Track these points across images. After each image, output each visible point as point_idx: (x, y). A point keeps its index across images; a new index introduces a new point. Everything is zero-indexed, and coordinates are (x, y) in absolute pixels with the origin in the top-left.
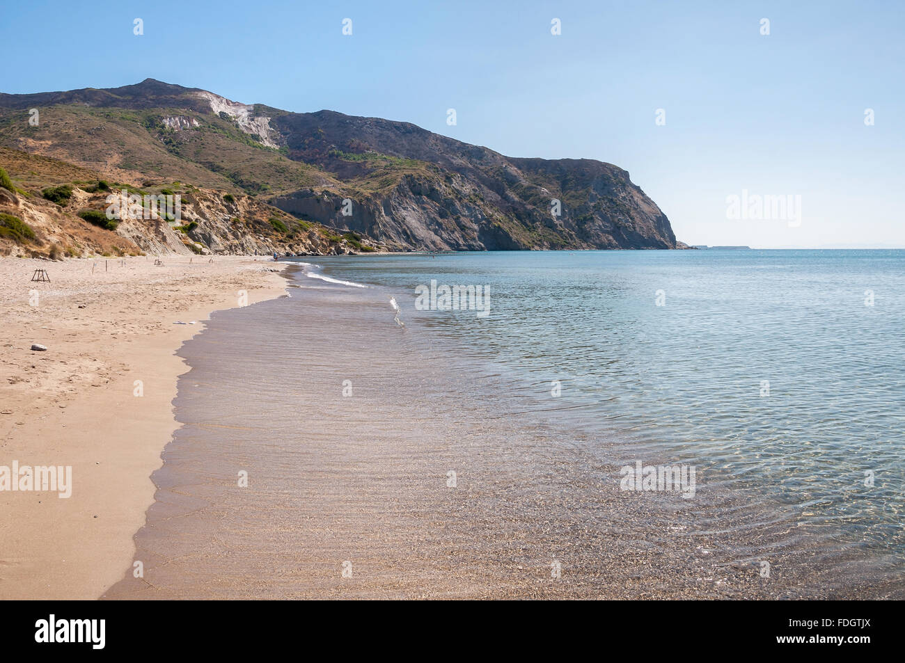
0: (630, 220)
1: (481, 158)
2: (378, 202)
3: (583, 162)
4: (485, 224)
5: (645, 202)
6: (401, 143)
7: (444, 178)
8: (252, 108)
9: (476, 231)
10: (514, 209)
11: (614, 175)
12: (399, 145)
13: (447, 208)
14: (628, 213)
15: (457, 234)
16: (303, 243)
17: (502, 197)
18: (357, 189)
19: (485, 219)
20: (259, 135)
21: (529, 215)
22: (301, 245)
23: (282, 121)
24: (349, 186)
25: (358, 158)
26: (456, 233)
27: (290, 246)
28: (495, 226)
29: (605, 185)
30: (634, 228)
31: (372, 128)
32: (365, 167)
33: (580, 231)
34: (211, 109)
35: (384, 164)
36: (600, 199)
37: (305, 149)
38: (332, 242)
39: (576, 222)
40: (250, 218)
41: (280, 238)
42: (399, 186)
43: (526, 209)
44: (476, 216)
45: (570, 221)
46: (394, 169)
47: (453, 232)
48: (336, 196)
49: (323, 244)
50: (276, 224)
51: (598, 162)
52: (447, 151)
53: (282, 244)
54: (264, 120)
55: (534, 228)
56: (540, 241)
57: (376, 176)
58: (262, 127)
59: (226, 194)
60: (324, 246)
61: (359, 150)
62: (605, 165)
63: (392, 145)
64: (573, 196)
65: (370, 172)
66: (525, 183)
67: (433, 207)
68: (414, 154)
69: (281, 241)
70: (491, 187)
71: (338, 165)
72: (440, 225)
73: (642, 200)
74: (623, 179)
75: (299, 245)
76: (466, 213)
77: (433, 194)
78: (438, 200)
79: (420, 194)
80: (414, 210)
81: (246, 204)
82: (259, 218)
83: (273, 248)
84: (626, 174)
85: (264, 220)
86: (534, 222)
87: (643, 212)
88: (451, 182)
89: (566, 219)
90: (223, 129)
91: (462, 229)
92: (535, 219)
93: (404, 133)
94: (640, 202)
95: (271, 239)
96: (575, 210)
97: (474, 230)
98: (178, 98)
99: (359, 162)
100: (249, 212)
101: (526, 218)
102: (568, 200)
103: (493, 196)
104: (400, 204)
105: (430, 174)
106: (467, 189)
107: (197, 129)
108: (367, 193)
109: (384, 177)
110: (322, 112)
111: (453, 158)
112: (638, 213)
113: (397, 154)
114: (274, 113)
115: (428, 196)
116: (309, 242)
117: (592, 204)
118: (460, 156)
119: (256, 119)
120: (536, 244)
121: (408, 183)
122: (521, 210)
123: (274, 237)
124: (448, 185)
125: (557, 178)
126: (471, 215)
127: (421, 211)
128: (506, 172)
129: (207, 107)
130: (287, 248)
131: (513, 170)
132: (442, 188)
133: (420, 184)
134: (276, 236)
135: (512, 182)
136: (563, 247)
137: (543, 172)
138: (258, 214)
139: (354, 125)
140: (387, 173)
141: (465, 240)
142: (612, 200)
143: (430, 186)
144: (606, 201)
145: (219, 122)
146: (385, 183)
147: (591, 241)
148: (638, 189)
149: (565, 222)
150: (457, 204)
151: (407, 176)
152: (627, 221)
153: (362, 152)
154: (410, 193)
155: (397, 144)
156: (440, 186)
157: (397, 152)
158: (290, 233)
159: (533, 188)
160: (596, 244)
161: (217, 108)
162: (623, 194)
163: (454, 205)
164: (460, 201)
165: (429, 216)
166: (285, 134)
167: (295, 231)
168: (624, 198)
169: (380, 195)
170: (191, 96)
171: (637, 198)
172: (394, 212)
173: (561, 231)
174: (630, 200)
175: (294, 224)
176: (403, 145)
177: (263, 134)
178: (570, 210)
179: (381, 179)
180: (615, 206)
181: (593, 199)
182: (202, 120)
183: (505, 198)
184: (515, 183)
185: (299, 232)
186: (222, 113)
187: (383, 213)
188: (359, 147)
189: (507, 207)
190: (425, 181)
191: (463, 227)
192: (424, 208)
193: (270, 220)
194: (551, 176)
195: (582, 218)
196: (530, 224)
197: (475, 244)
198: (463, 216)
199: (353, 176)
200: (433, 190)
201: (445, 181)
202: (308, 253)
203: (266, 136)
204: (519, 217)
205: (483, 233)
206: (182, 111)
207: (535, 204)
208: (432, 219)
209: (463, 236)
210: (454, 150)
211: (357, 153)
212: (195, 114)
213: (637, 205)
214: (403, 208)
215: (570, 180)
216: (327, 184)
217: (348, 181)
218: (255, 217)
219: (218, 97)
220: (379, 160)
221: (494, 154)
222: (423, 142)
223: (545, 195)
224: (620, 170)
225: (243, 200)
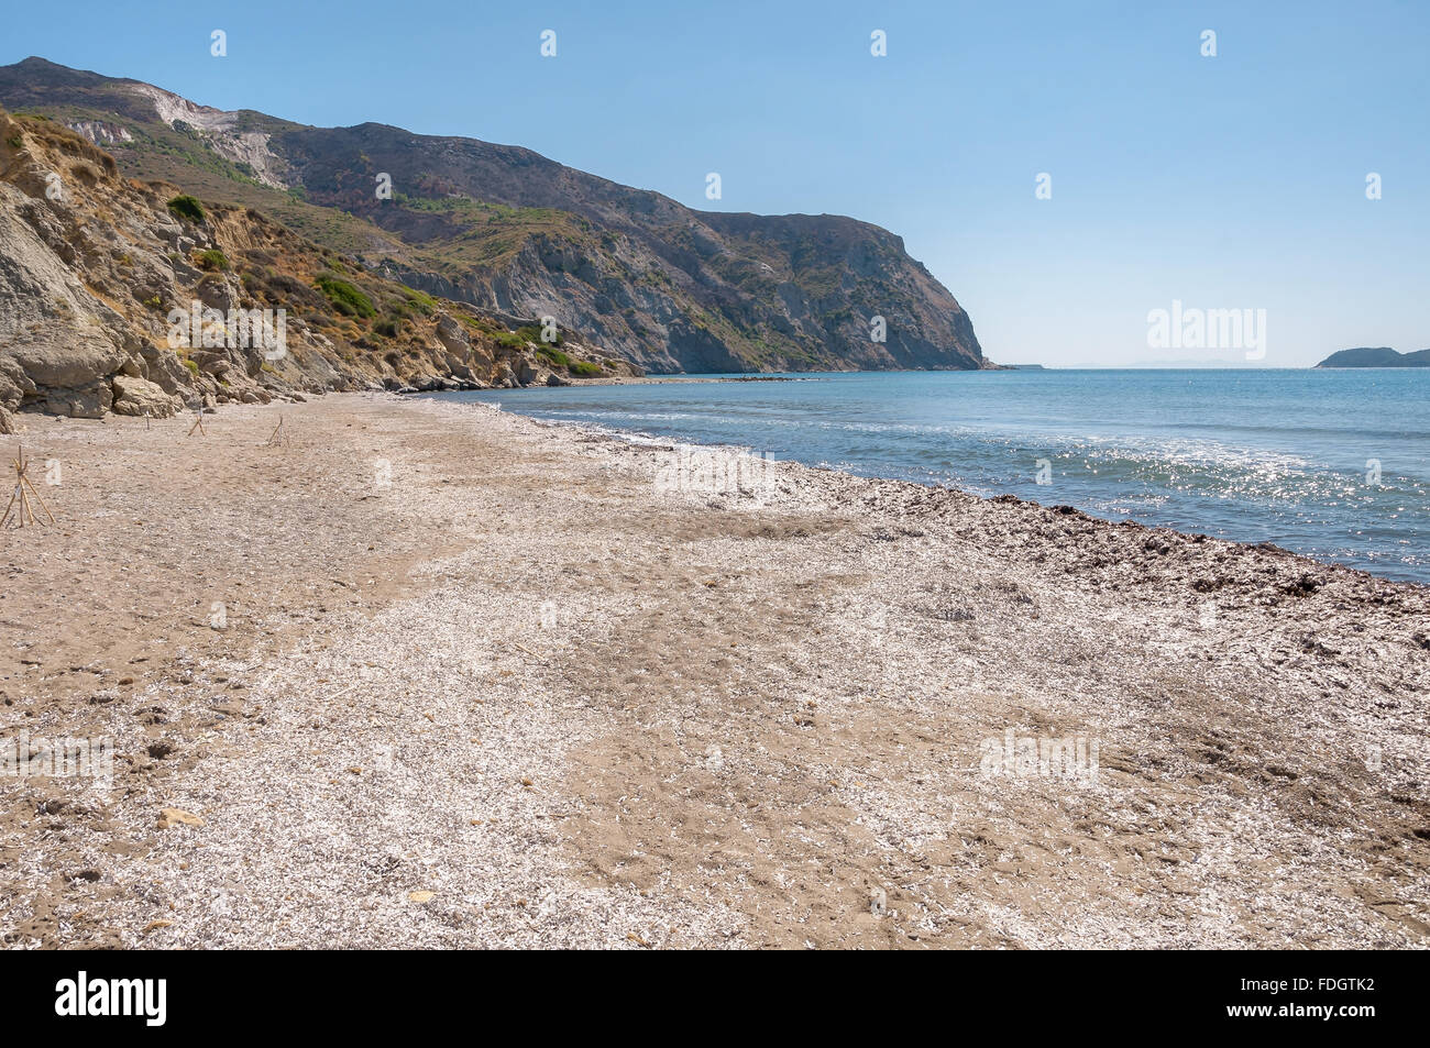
0: (913, 320)
1: (650, 211)
2: (486, 283)
3: (825, 221)
4: (680, 325)
5: (933, 289)
6: (509, 182)
7: (600, 241)
8: (235, 117)
9: (663, 336)
10: (719, 300)
11: (881, 242)
12: (507, 186)
13: (609, 297)
14: (909, 307)
15: (631, 344)
16: (428, 351)
17: (695, 278)
18: (444, 259)
19: (680, 316)
20: (249, 165)
21: (746, 310)
22: (423, 356)
23: (291, 141)
24: (429, 254)
25: (437, 207)
26: (628, 340)
27: (391, 359)
28: (698, 329)
29: (868, 259)
30: (921, 333)
31: (457, 156)
32: (451, 221)
33: (832, 338)
34: (156, 116)
35: (486, 216)
36: (860, 283)
37: (336, 191)
38: (502, 349)
39: (822, 323)
40: (257, 273)
41: (358, 334)
42: (522, 254)
43: (740, 299)
44: (662, 310)
45: (813, 320)
46: (508, 225)
47: (624, 340)
48: (409, 269)
49: (477, 354)
50: (339, 291)
51: (853, 220)
52: (592, 199)
53: (365, 352)
54: (259, 139)
55: (756, 333)
56: (770, 355)
57: (474, 237)
58: (255, 151)
59: (175, 195)
60: (480, 358)
61: (435, 193)
62: (864, 225)
63: (494, 185)
64: (815, 278)
65: (459, 231)
66: (731, 255)
67: (583, 293)
68: (534, 201)
69: (360, 344)
70: (674, 260)
71: (400, 218)
72: (599, 326)
73: (928, 286)
74: (895, 250)
75: (415, 356)
76: (645, 304)
77: (582, 269)
78: (592, 281)
79: (560, 269)
80: (550, 298)
81: (241, 231)
82: (285, 273)
83: (342, 365)
84: (899, 241)
85: (299, 281)
86: (754, 322)
87: (931, 305)
88: (613, 249)
89: (806, 317)
90: (181, 150)
91: (639, 334)
92: (756, 316)
93: (514, 165)
94: (926, 290)
95: (331, 337)
96: (820, 302)
97: (660, 337)
98: (93, 92)
99: (438, 212)
100: (254, 256)
101: (740, 315)
102: (805, 284)
103: (680, 276)
104: (524, 288)
105: (575, 232)
106: (641, 262)
107: (128, 146)
108: (465, 266)
109: (491, 239)
110: (367, 125)
111: (602, 210)
112: (925, 308)
113: (505, 202)
114: (276, 126)
115: (575, 273)
116: (440, 347)
117: (848, 292)
118: (614, 206)
119: (243, 136)
120: (766, 361)
121: (538, 249)
122: (731, 300)
123: (340, 333)
124: (607, 253)
125: (784, 247)
126: (653, 308)
127: (563, 301)
128: (696, 236)
129: (149, 111)
130: (386, 366)
131: (706, 232)
132: (598, 259)
133: (559, 251)
134: (344, 327)
135: (707, 252)
136: (809, 366)
137: (760, 236)
138: (282, 262)
139: (426, 149)
140: (495, 232)
141: (646, 354)
142: (881, 284)
143: (578, 255)
144: (871, 287)
145: (174, 137)
146: (495, 250)
147: (851, 356)
148: (920, 266)
149: (803, 322)
150: (628, 288)
151: (535, 237)
152: (908, 321)
153: (443, 196)
154: (543, 268)
155: (504, 183)
156: (596, 255)
157: (505, 198)
158: (385, 320)
159: (746, 263)
160: (858, 361)
161: (168, 113)
162: (898, 276)
163: (622, 290)
164: (632, 283)
165: (578, 310)
166: (298, 164)
167: (398, 312)
168: (900, 282)
169: (489, 270)
170: (118, 91)
171: (920, 281)
172: (515, 302)
173: (802, 338)
174: (910, 286)
175: (391, 296)
176: (514, 187)
177: (257, 162)
178: (811, 302)
179: (484, 242)
180: (886, 294)
181: (848, 282)
182: (140, 131)
183: (701, 280)
184: (712, 255)
185: (409, 317)
186: (179, 125)
187: (496, 304)
188: (436, 189)
189: (707, 296)
190: (568, 245)
191: (640, 331)
192: (568, 296)
193: (320, 279)
194: (773, 243)
195: (833, 316)
196: (748, 326)
197: (662, 361)
198: (639, 309)
199: (431, 237)
200: (583, 261)
201: (602, 247)
202: (446, 381)
203: (263, 167)
204: (728, 315)
205: (677, 340)
206: (98, 114)
207: (752, 292)
208: (584, 315)
209: (641, 347)
210: (602, 197)
211: (434, 198)
212: (124, 120)
213: (922, 294)
214: (530, 295)
215: (807, 250)
216: (387, 249)
217: (423, 247)
218: (272, 269)
219: (170, 95)
220: (474, 210)
221: (673, 205)
222: (548, 181)
223: (768, 275)
224: (890, 235)
225: (233, 220)
